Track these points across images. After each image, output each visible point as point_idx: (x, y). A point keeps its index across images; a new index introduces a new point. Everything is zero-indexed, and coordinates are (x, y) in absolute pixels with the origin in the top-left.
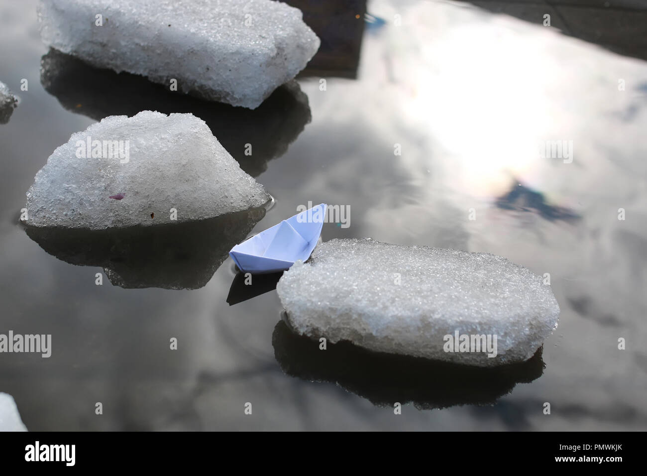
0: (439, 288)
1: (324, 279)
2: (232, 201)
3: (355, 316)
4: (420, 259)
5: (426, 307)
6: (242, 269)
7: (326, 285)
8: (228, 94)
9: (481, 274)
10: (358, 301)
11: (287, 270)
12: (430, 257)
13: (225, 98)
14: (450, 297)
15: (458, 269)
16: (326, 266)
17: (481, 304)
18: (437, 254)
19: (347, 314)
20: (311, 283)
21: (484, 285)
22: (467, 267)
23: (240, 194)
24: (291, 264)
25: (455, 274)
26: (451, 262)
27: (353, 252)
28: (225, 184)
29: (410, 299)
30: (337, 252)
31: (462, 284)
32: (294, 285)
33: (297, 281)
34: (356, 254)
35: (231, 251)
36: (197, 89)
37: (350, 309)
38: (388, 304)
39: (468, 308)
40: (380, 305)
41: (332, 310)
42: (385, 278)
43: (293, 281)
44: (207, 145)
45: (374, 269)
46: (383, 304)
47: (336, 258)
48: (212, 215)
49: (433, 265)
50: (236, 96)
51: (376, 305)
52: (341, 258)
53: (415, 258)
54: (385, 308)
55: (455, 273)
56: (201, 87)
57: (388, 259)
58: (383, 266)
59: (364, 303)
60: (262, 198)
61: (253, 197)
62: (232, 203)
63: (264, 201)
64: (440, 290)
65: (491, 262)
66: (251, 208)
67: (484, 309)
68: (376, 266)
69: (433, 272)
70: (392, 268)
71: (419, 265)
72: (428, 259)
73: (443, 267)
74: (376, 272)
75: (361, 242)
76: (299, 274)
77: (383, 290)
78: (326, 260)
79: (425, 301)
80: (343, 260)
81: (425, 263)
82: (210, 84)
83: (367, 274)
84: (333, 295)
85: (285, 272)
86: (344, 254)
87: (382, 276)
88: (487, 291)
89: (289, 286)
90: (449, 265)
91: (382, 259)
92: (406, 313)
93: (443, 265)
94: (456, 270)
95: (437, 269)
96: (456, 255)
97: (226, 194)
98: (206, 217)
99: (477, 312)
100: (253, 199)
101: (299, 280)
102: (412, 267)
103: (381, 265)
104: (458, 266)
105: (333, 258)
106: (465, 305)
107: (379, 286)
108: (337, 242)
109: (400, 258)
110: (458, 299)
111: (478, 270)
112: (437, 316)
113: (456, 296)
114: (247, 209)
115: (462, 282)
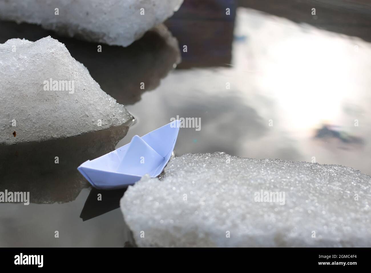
0: (294, 203)
1: (169, 194)
2: (93, 120)
3: (201, 235)
4: (273, 171)
5: (281, 225)
6: (95, 185)
7: (170, 200)
8: (104, 35)
9: (336, 186)
10: (205, 218)
11: (133, 185)
12: (282, 169)
13: (102, 38)
14: (306, 212)
15: (313, 181)
16: (175, 181)
17: (341, 219)
18: (289, 167)
19: (193, 233)
20: (155, 199)
21: (341, 197)
22: (321, 179)
23: (101, 113)
24: (138, 179)
25: (310, 187)
26: (304, 174)
27: (204, 165)
28: (85, 104)
29: (262, 216)
30: (188, 166)
31: (318, 197)
32: (138, 202)
33: (141, 197)
34: (207, 168)
35: (80, 167)
36: (80, 32)
37: (196, 228)
38: (238, 222)
39: (327, 224)
40: (229, 223)
41: (177, 229)
42: (235, 192)
43: (136, 198)
44: (64, 65)
45: (224, 183)
46: (233, 221)
47: (186, 172)
48: (74, 133)
49: (286, 178)
50: (111, 36)
51: (224, 223)
52: (191, 172)
53: (267, 171)
54: (235, 226)
55: (309, 185)
56: (84, 30)
57: (240, 172)
58: (233, 180)
59: (212, 220)
60: (123, 117)
61: (114, 116)
62: (93, 122)
63: (124, 120)
64: (295, 205)
65: (343, 173)
66: (112, 127)
67: (345, 225)
68: (227, 179)
69: (287, 185)
70: (243, 182)
71: (271, 177)
72: (280, 171)
73: (296, 180)
74: (227, 185)
75: (214, 156)
76: (144, 189)
77: (232, 206)
78: (176, 174)
79: (279, 217)
80: (193, 174)
81: (278, 176)
82: (90, 27)
83: (217, 188)
84: (178, 212)
85: (130, 188)
86: (195, 168)
87: (233, 190)
88: (346, 204)
89: (132, 202)
90: (302, 177)
91: (233, 172)
92: (258, 232)
93: (297, 177)
94: (310, 182)
95: (290, 182)
96: (308, 167)
97: (87, 113)
98: (68, 135)
99: (338, 229)
100: (114, 119)
101: (142, 196)
102: (264, 180)
103: (232, 179)
104: (311, 178)
105: (183, 172)
106: (323, 221)
107: (228, 201)
108: (190, 157)
109: (252, 170)
110: (316, 215)
111: (332, 182)
112: (293, 235)
113: (312, 211)
114: (109, 127)
115: (317, 194)
